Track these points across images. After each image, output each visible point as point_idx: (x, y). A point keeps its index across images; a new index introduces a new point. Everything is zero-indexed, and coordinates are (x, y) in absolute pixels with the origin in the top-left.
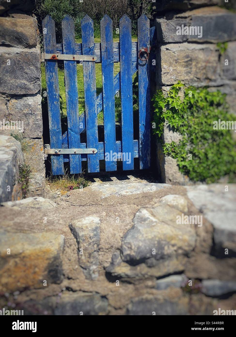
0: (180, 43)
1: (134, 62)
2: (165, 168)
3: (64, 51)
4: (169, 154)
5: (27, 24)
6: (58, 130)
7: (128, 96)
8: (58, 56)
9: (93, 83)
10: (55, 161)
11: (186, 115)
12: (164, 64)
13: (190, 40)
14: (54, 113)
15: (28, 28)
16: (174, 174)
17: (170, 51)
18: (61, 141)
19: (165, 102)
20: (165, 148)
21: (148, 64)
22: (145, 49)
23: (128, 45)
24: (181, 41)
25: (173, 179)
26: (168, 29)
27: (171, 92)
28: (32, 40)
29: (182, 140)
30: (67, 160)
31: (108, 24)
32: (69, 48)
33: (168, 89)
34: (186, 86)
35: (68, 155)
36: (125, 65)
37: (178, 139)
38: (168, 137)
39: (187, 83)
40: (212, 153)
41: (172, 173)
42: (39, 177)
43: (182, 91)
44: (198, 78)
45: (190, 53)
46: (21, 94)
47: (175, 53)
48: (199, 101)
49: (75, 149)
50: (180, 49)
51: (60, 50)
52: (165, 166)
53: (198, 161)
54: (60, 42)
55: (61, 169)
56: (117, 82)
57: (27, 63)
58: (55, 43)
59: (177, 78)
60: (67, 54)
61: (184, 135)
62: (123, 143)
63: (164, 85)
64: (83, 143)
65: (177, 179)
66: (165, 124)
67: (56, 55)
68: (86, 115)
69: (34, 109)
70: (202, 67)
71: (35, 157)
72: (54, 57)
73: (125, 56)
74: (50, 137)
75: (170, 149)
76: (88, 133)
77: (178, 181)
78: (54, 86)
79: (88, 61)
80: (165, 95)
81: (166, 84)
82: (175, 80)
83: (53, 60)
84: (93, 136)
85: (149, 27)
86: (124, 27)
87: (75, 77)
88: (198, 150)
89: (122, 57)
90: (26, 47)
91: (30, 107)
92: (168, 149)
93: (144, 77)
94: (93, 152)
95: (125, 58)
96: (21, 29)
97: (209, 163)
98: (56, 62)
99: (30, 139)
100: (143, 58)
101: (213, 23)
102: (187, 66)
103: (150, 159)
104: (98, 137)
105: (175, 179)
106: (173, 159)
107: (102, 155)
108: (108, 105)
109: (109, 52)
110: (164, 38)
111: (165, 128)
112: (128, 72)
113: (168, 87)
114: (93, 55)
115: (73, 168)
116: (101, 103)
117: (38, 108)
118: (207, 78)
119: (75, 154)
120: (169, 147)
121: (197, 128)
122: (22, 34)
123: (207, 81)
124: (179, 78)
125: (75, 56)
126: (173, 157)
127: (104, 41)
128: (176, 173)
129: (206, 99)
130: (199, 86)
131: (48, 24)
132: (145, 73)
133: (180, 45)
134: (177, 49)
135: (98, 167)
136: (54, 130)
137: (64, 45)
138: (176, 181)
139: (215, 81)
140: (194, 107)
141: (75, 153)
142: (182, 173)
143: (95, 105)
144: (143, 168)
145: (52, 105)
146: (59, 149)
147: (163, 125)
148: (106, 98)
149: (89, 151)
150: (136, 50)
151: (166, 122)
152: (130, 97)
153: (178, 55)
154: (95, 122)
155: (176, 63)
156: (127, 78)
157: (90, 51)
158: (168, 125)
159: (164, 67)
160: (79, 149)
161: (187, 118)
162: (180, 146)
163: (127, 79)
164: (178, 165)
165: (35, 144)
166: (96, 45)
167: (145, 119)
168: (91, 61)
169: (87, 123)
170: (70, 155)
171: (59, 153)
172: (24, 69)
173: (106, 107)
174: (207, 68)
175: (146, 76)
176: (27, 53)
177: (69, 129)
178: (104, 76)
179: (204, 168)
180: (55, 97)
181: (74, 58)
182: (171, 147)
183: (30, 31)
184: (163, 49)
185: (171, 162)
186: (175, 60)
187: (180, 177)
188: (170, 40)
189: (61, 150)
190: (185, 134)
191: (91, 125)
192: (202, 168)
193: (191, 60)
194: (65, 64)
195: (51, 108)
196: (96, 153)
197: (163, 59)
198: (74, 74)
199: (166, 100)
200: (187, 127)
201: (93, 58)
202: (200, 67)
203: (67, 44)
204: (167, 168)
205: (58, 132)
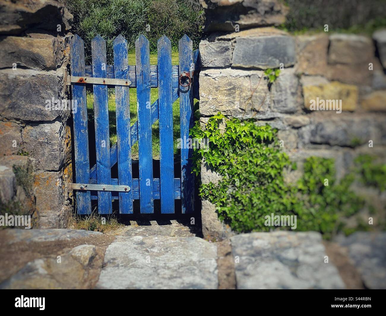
0: (222, 68)
1: (175, 87)
2: (202, 213)
3: (94, 74)
4: (206, 198)
5: (44, 44)
6: (86, 162)
7: (167, 126)
8: (86, 79)
9: (126, 110)
10: (81, 198)
11: (227, 151)
12: (202, 92)
13: (233, 65)
14: (80, 142)
15: (45, 48)
16: (212, 222)
17: (210, 77)
18: (89, 175)
19: (202, 136)
20: (201, 190)
21: (191, 91)
22: (187, 74)
23: (167, 68)
24: (223, 66)
25: (211, 228)
26: (207, 52)
27: (209, 124)
28: (50, 62)
29: (222, 181)
30: (94, 198)
31: (144, 46)
32: (99, 70)
33: (207, 120)
34: (228, 118)
35: (96, 191)
36: (164, 92)
37: (217, 179)
38: (205, 177)
39: (230, 114)
40: (259, 199)
41: (209, 220)
42: (53, 215)
43: (224, 124)
44: (242, 109)
45: (233, 80)
46: (37, 120)
47: (215, 80)
48: (242, 136)
49: (104, 185)
50: (221, 75)
51: (89, 73)
52: (202, 211)
53: (241, 208)
54: (89, 64)
55: (88, 207)
56: (156, 110)
57: (44, 86)
58: (83, 65)
59: (217, 109)
60: (96, 77)
61: (224, 175)
62: (162, 181)
63: (202, 116)
64: (115, 179)
65: (215, 228)
66: (202, 161)
67: (84, 78)
68: (118, 146)
69: (50, 138)
70: (247, 96)
71: (49, 193)
72: (81, 80)
73: (164, 80)
74: (76, 170)
75: (207, 191)
76: (120, 167)
77: (216, 230)
78: (81, 112)
79: (121, 86)
80: (202, 127)
81: (204, 115)
82: (215, 110)
83: (81, 84)
84: (126, 171)
85: (192, 49)
86: (162, 49)
87: (105, 102)
88: (242, 194)
89: (160, 82)
90: (44, 70)
91: (46, 135)
92: (204, 192)
93: (186, 105)
94: (126, 189)
95: (164, 83)
96: (38, 49)
97: (255, 210)
98: (84, 86)
99: (45, 172)
100: (185, 83)
101: (261, 46)
102: (229, 95)
103: (194, 202)
104: (131, 173)
105: (213, 228)
106: (211, 204)
107: (136, 193)
108: (143, 136)
109: (145, 76)
110: (202, 62)
111: (202, 166)
112: (168, 99)
113: (207, 118)
114: (127, 79)
115: (102, 207)
116: (136, 133)
117: (55, 137)
118: (253, 110)
119: (104, 191)
120: (205, 188)
121: (240, 168)
122: (39, 55)
123: (254, 113)
124: (221, 108)
125: (106, 79)
126: (211, 201)
127: (139, 63)
128: (214, 221)
129: (251, 134)
130: (245, 118)
131: (76, 44)
132: (188, 101)
133: (221, 70)
134: (217, 75)
135: (132, 207)
136: (81, 162)
137: (93, 67)
138: (215, 230)
139: (264, 113)
140: (237, 142)
141: (104, 189)
142: (221, 222)
143: (128, 135)
144: (185, 212)
145: (78, 134)
146: (86, 185)
147: (201, 163)
148: (141, 128)
149: (121, 188)
150: (178, 74)
151: (203, 159)
152: (170, 127)
153: (219, 83)
154: (128, 154)
155: (217, 91)
156: (166, 105)
157: (123, 74)
158: (205, 162)
159: (202, 95)
160: (109, 185)
161: (228, 155)
162: (219, 188)
163: (167, 107)
164: (217, 211)
165: (50, 177)
166: (131, 68)
167: (188, 154)
168: (124, 86)
169: (119, 156)
170: (98, 192)
171: (85, 189)
172: (40, 93)
173: (142, 138)
174: (254, 98)
175: (188, 104)
176: (44, 76)
177: (98, 161)
178: (139, 103)
179: (249, 217)
180: (82, 124)
181: (104, 81)
182: (208, 189)
183: (47, 52)
184: (202, 75)
185: (209, 207)
186: (216, 88)
187: (219, 226)
188: (211, 65)
189: (88, 185)
190: (226, 174)
191: (124, 158)
192: (246, 217)
193: (234, 88)
194: (95, 89)
195: (78, 136)
196: (129, 191)
197: (201, 86)
198: (104, 100)
199: (203, 134)
200: (228, 167)
201: (127, 83)
202: (245, 97)
203: (97, 67)
204: (204, 214)
205: (86, 165)
